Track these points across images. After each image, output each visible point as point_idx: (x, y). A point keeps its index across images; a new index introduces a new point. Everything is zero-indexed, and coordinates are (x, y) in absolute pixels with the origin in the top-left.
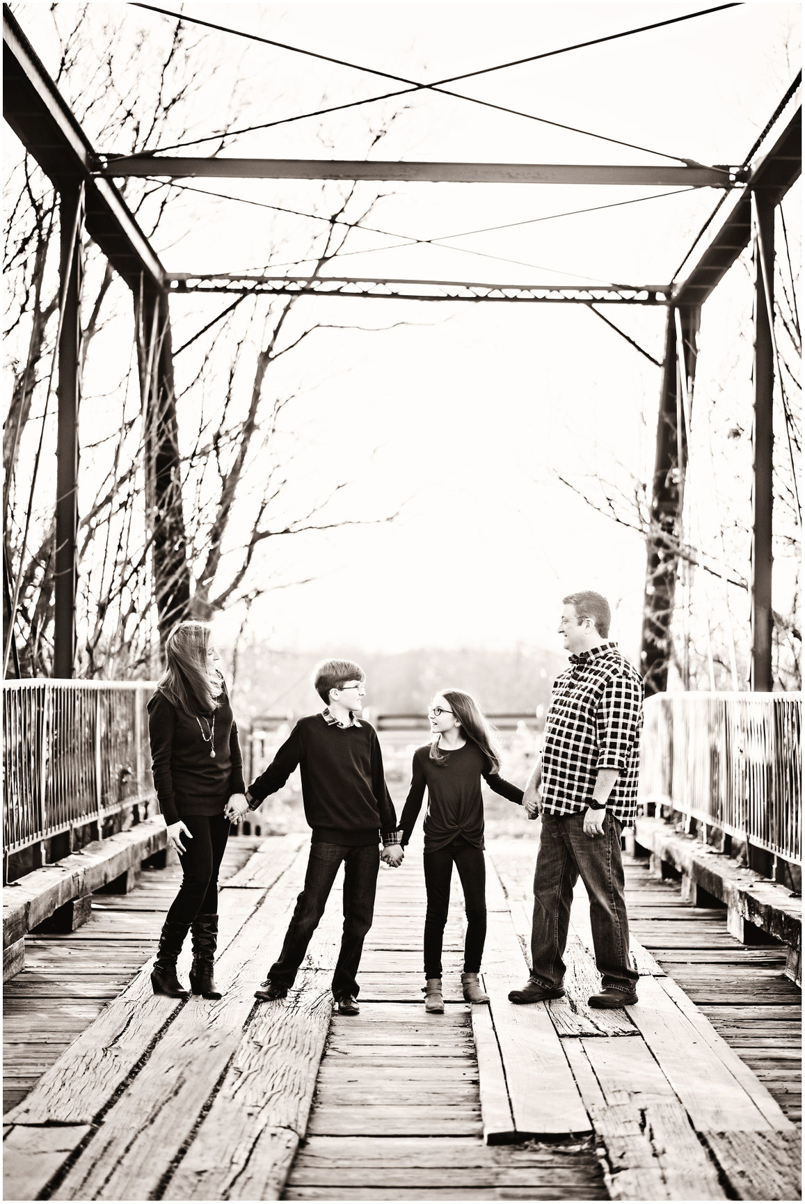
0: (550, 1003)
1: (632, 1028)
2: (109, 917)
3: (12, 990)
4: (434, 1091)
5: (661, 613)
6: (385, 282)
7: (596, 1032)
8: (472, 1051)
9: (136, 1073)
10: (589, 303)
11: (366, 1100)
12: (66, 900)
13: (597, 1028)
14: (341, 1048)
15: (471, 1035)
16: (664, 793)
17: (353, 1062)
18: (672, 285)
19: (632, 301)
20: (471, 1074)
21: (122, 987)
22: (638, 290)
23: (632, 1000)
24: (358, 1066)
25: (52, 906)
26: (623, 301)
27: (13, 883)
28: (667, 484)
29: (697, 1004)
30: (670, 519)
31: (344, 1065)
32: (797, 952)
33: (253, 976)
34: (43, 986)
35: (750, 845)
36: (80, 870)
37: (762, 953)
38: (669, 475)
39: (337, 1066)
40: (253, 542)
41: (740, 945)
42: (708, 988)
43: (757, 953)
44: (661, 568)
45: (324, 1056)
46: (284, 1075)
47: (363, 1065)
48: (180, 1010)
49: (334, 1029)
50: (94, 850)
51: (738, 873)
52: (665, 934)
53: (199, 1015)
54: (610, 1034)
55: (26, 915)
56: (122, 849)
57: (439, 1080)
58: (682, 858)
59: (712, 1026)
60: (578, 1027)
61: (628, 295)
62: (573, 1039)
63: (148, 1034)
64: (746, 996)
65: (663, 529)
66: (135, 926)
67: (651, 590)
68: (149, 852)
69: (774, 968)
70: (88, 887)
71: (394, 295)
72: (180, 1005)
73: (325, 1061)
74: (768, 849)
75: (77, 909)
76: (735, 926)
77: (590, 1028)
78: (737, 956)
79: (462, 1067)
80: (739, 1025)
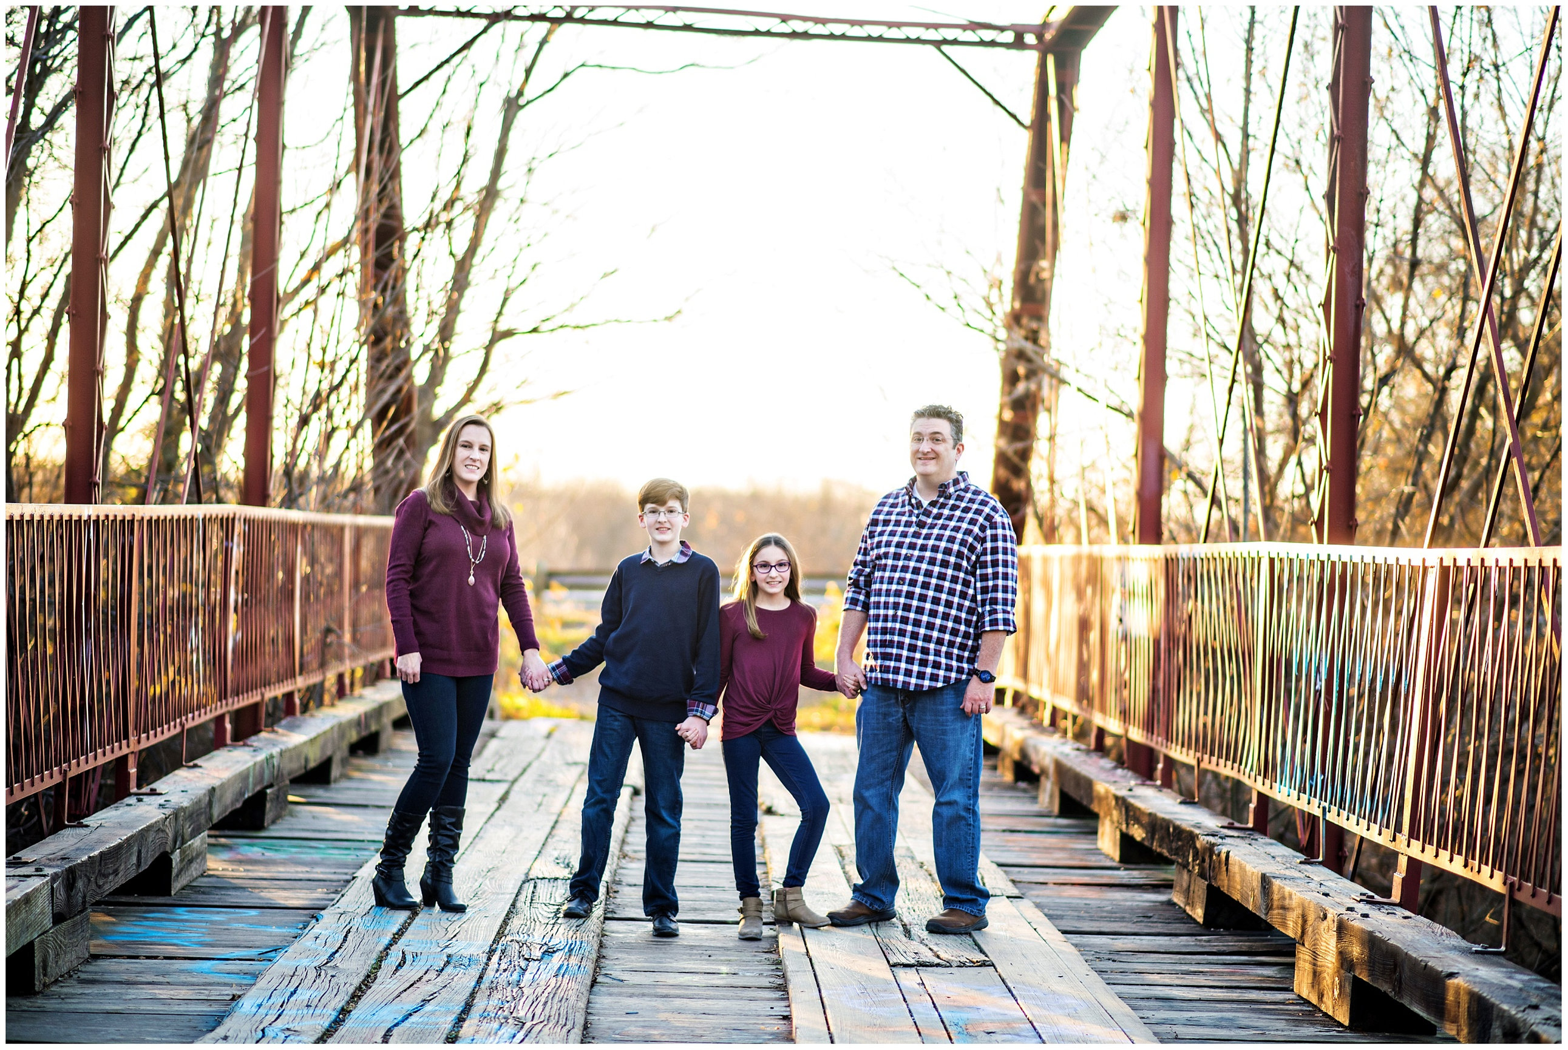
0: (877, 926)
1: (983, 957)
2: (311, 812)
3: (193, 896)
4: (734, 1026)
5: (1019, 445)
6: (675, 9)
7: (937, 961)
8: (780, 981)
9: (359, 998)
10: (938, 44)
11: (649, 1035)
12: (258, 788)
13: (938, 957)
14: (615, 974)
15: (780, 963)
16: (1016, 675)
17: (631, 990)
18: (1045, 25)
19: (993, 43)
20: (780, 1008)
21: (333, 896)
22: (1002, 29)
23: (980, 923)
24: (638, 996)
25: (242, 794)
26: (982, 43)
27: (191, 764)
28: (1032, 279)
29: (1064, 932)
30: (1034, 325)
31: (620, 994)
32: (1189, 871)
33: (500, 886)
34: (233, 893)
35: (1129, 741)
36: (275, 751)
37: (1144, 873)
38: (1035, 268)
39: (610, 995)
40: (492, 342)
41: (1114, 864)
42: (1076, 914)
43: (1135, 873)
44: (1021, 387)
45: (594, 982)
46: (546, 1003)
47: (643, 995)
48: (409, 924)
49: (604, 952)
50: (292, 728)
51: (1113, 775)
52: (1019, 850)
53: (435, 932)
54: (954, 964)
55: (210, 804)
56: (327, 726)
57: (740, 1015)
58: (1041, 756)
59: (1081, 958)
60: (914, 955)
61: (988, 35)
62: (908, 970)
63: (371, 952)
64: (1124, 924)
65: (1027, 338)
66: (345, 823)
67: (1008, 415)
68: (359, 733)
69: (1159, 892)
70: (285, 772)
71: (688, 28)
72: (409, 918)
73: (595, 989)
74: (1153, 744)
75: (272, 800)
76: (1107, 842)
77: (929, 957)
78: (1110, 877)
79: (769, 1000)
80: (1116, 957)
